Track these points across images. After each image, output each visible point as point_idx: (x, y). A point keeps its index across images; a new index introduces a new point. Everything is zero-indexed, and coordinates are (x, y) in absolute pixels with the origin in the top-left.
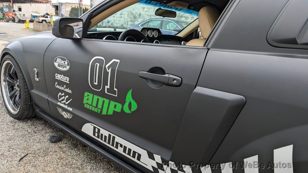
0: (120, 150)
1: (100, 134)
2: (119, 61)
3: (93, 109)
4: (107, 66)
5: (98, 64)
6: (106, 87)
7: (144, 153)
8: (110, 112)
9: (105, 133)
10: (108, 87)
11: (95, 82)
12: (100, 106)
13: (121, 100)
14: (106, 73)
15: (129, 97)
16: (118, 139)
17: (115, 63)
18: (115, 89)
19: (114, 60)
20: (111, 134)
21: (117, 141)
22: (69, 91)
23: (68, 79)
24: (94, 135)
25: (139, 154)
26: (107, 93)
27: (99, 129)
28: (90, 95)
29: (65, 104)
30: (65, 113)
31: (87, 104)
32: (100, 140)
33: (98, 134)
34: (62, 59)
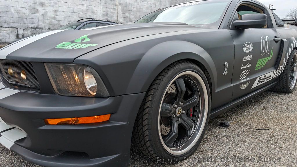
3: (259, 68)
4: (267, 40)
8: (265, 64)
10: (267, 51)
11: (263, 51)
15: (272, 51)
18: (269, 50)
19: (267, 37)
20: (265, 75)
21: (266, 76)
22: (250, 65)
23: (251, 56)
24: (258, 84)
25: (271, 75)
26: (266, 54)
27: (261, 77)
28: (260, 60)
29: (244, 79)
30: (245, 85)
31: (257, 67)
32: (260, 84)
33: (260, 81)
34: (248, 44)
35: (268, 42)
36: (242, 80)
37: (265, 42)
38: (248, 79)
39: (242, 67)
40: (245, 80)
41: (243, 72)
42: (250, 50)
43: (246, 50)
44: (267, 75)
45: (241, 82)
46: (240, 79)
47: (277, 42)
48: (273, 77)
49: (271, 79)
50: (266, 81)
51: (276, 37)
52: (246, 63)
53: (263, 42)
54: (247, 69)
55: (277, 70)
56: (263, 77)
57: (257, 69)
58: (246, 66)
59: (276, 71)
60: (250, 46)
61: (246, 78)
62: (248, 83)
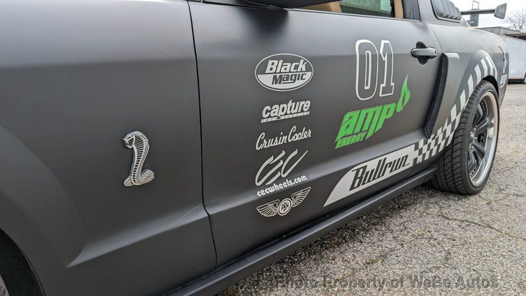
2: (388, 42)
3: (354, 140)
4: (381, 53)
5: (370, 53)
6: (381, 86)
10: (385, 84)
12: (366, 125)
15: (405, 87)
18: (392, 84)
19: (383, 42)
20: (382, 158)
21: (386, 163)
22: (305, 134)
23: (307, 104)
24: (352, 188)
25: (407, 156)
26: (381, 95)
27: (365, 168)
28: (355, 114)
29: (280, 180)
30: (286, 201)
31: (345, 136)
32: (362, 187)
33: (361, 178)
34: (287, 60)
35: (385, 59)
36: (271, 185)
37: (374, 56)
38: (303, 179)
39: (261, 142)
40: (289, 184)
41: (270, 160)
42: (299, 83)
43: (275, 80)
44: (391, 158)
45: (261, 193)
46: (258, 184)
47: (424, 59)
48: (416, 160)
49: (411, 165)
50: (388, 174)
51: (420, 45)
52: (278, 128)
53: (362, 57)
54: (288, 147)
55: (429, 141)
56: (372, 165)
57: (341, 143)
58: (285, 138)
59: (425, 143)
61: (291, 177)
62: (299, 194)
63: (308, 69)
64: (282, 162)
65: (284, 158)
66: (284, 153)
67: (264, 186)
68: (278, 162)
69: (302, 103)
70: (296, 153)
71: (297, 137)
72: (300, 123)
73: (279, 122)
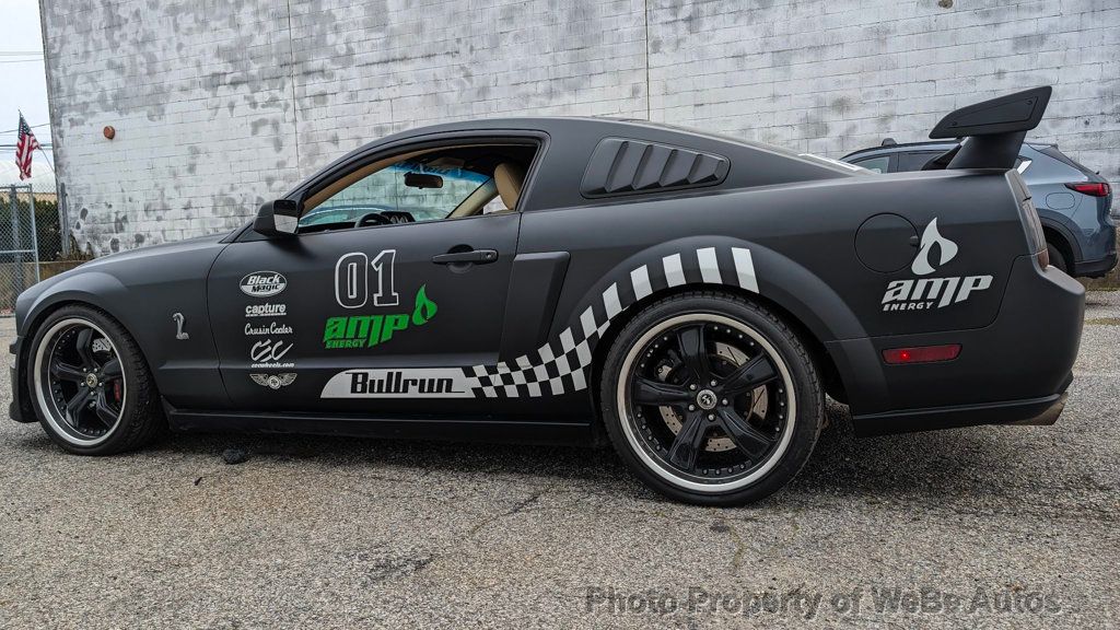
0: (413, 392)
1: (368, 383)
2: (394, 251)
3: (348, 344)
4: (373, 263)
5: (355, 265)
6: (376, 296)
7: (456, 374)
8: (387, 336)
9: (379, 374)
10: (380, 294)
11: (352, 294)
12: (363, 333)
13: (407, 307)
14: (373, 274)
15: (421, 298)
16: (407, 374)
17: (388, 257)
18: (395, 294)
19: (385, 252)
20: (395, 371)
21: (407, 378)
22: (288, 330)
23: (282, 308)
24: (354, 391)
25: (450, 380)
26: (376, 305)
27: (365, 374)
28: (342, 320)
29: (271, 361)
30: (275, 378)
31: (333, 339)
32: (368, 395)
33: (364, 384)
34: (263, 275)
35: (378, 269)
38: (292, 365)
39: (248, 330)
40: (278, 365)
41: (259, 344)
42: (273, 291)
43: (256, 289)
48: (479, 390)
49: (471, 396)
50: (416, 394)
51: (463, 249)
53: (345, 269)
55: (504, 370)
56: (376, 375)
57: (334, 344)
58: (267, 330)
60: (271, 280)
62: (286, 376)
63: (281, 281)
64: (269, 348)
65: (272, 345)
66: (269, 341)
67: (258, 362)
68: (266, 347)
69: (277, 306)
70: (281, 343)
71: (278, 331)
72: (280, 321)
73: (259, 318)
